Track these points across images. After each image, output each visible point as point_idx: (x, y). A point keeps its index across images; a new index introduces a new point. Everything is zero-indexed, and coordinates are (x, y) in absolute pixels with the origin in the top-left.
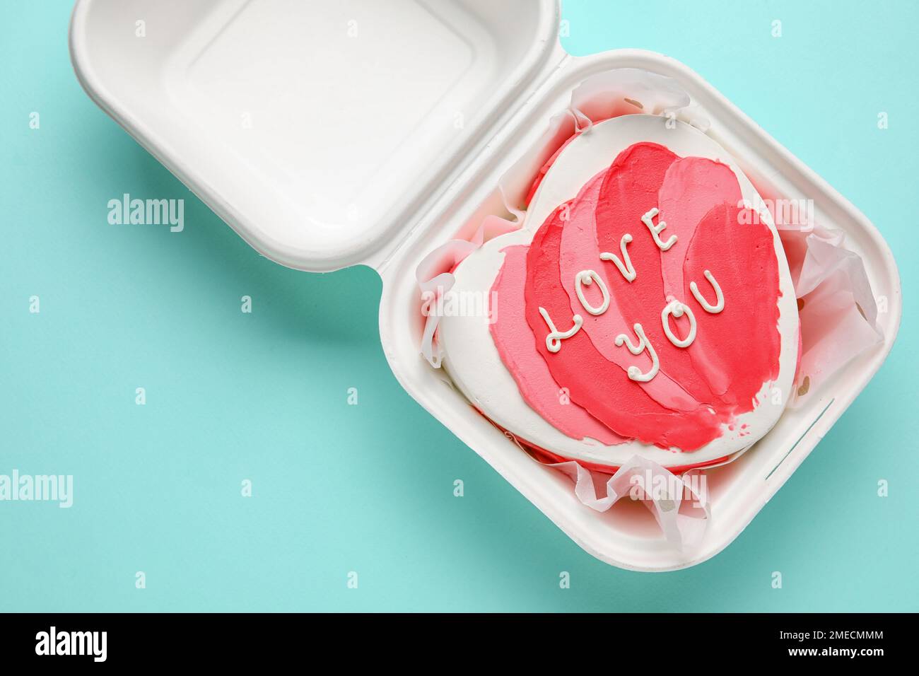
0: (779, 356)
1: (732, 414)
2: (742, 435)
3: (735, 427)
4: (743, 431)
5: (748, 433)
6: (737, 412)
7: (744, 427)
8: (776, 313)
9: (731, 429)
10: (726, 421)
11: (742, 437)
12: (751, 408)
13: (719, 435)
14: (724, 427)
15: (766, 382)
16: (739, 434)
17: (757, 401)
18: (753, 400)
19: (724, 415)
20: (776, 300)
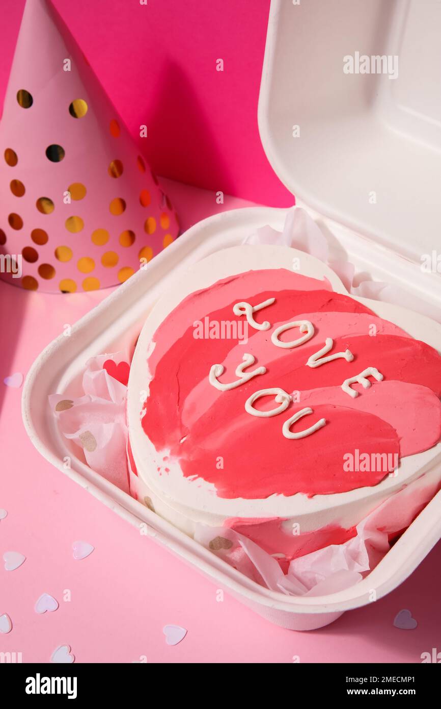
0: (245, 497)
1: (180, 458)
2: (159, 469)
3: (166, 462)
4: (163, 470)
5: (161, 474)
6: (183, 463)
7: (167, 470)
8: (290, 493)
9: (165, 459)
10: (172, 454)
11: (157, 469)
12: (186, 474)
13: (158, 449)
14: (166, 452)
15: (216, 486)
16: (160, 467)
17: (195, 479)
18: (196, 476)
19: (180, 450)
20: (304, 491)
